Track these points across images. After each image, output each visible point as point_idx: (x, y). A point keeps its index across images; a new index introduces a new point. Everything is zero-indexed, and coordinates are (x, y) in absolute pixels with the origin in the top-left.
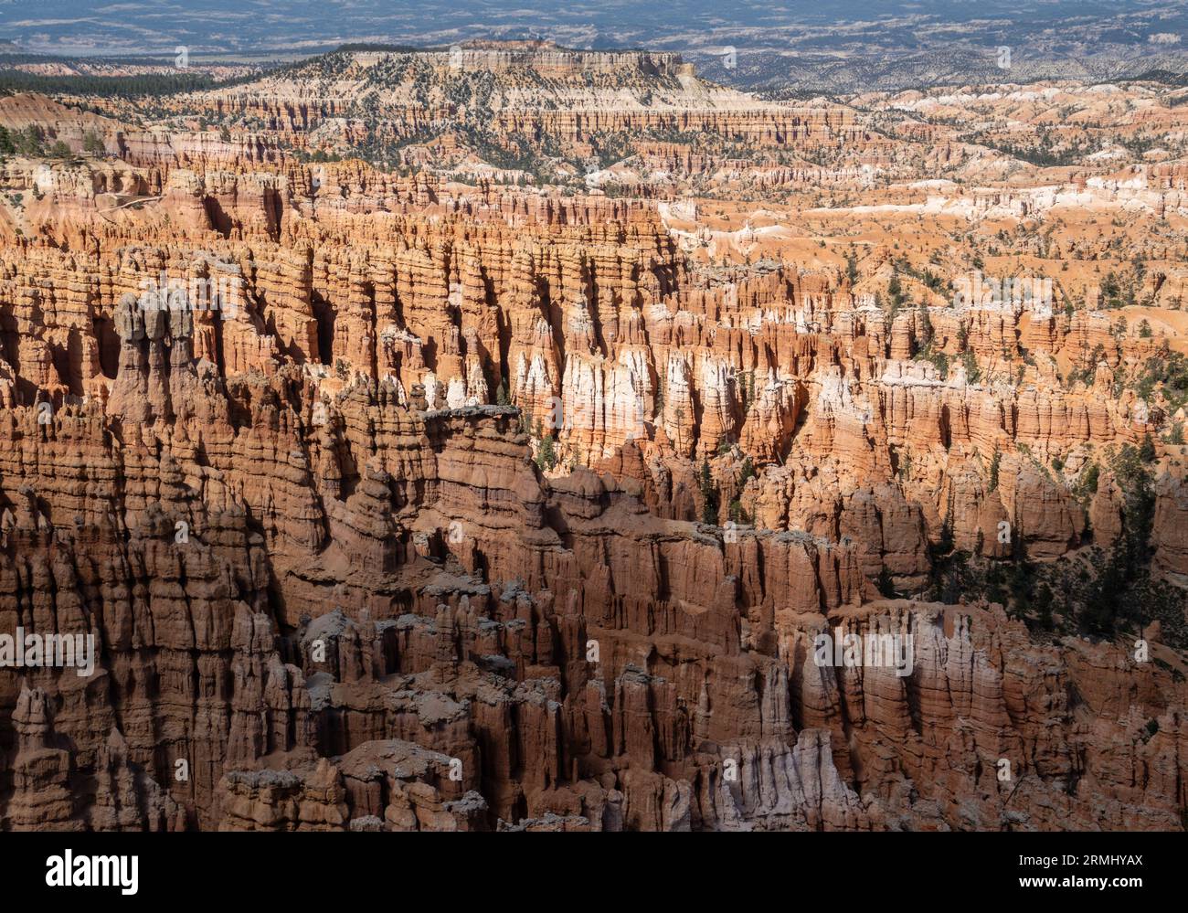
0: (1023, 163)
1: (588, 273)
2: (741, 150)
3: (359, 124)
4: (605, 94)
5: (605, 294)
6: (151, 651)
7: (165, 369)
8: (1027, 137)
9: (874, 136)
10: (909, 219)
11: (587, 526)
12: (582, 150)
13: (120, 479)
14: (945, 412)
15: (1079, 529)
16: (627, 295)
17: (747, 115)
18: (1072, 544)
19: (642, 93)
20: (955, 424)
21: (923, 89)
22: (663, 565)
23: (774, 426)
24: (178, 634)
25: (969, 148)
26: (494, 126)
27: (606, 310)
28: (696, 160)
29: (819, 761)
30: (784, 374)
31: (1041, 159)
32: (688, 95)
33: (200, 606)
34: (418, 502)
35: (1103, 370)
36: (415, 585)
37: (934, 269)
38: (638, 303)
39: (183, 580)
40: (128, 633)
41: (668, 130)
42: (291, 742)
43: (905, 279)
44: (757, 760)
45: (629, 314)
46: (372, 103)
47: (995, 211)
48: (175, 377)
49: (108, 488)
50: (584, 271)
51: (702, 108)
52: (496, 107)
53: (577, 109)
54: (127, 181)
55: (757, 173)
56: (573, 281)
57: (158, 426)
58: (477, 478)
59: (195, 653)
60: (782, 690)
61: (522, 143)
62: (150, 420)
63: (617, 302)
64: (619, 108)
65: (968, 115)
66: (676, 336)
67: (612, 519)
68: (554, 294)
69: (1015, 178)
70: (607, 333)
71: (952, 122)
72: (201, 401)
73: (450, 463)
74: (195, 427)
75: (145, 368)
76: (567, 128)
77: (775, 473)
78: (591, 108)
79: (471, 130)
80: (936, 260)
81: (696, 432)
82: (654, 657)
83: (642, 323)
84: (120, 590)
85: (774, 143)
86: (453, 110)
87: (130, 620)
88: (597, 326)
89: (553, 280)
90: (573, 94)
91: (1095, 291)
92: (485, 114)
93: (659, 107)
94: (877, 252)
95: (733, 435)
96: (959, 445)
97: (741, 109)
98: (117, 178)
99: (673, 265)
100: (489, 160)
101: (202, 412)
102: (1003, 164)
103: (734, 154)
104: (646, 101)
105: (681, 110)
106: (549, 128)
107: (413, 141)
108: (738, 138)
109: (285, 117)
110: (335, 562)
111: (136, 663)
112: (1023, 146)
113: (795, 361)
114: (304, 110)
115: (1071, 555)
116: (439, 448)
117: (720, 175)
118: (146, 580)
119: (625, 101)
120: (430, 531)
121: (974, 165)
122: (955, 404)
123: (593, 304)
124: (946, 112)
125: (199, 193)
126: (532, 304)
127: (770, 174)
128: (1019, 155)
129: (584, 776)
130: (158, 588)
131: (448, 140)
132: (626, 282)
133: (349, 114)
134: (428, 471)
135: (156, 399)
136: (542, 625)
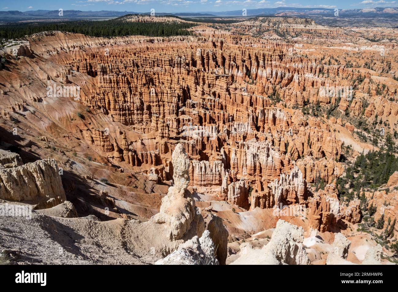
0: (369, 41)
1: (264, 56)
2: (320, 35)
3: (258, 28)
4: (299, 25)
5: (266, 59)
6: (163, 102)
7: (180, 67)
8: (371, 37)
9: (344, 35)
10: (339, 50)
11: (233, 92)
12: (293, 34)
13: (172, 81)
14: (314, 82)
15: (328, 101)
16: (269, 60)
17: (323, 30)
18: (327, 103)
19: (305, 25)
20: (315, 84)
21: (357, 27)
22: (243, 99)
23: (286, 81)
24: (166, 100)
25: (360, 38)
26: (279, 30)
27: (266, 62)
28: (312, 37)
29: (248, 126)
30: (291, 74)
31: (373, 41)
32: (313, 26)
33: (169, 97)
34: (213, 87)
35: (349, 78)
36: (205, 98)
37: (337, 59)
38: (271, 61)
39: (167, 94)
40: (161, 99)
41: (308, 32)
42: (173, 114)
43: (331, 60)
44: (239, 125)
45: (269, 62)
46: (261, 25)
47: (354, 49)
48: (182, 68)
49: (170, 82)
50: (263, 55)
51: (315, 28)
52: (280, 26)
53: (294, 27)
54: (203, 39)
55: (322, 40)
56: (262, 57)
57: (179, 75)
58: (220, 85)
59: (168, 103)
60: (252, 117)
61: (284, 33)
62: (178, 74)
63: (268, 60)
64: (301, 28)
65: (364, 32)
66: (276, 66)
67: (237, 92)
68: (259, 58)
69: (367, 44)
70: (266, 65)
71: (361, 33)
72: (184, 72)
73: (217, 82)
74: (183, 75)
75: (178, 67)
76: (291, 30)
77: (285, 88)
78: (296, 27)
79: (276, 30)
80: (338, 57)
81: (275, 81)
82: (237, 111)
83: (271, 64)
84: (160, 94)
85: (326, 35)
86: (273, 27)
87: (161, 98)
88: (264, 64)
89: (259, 56)
90: (293, 25)
91: (364, 64)
92: (278, 28)
93: (307, 28)
94: (329, 55)
95: (281, 82)
96: (315, 87)
97: (321, 29)
98: (202, 39)
99: (282, 55)
100: (278, 35)
101: (184, 73)
102: (366, 41)
103: (319, 36)
104: (305, 27)
105: (311, 28)
106: (288, 30)
107: (266, 31)
108: (320, 34)
109: (247, 27)
110: (197, 94)
111: (162, 103)
112: (370, 38)
113: (292, 72)
114: (250, 26)
115: (327, 105)
116: (216, 80)
117: (315, 40)
118: (163, 93)
119: (302, 26)
120: (213, 91)
121: (361, 41)
122: (315, 81)
123: (264, 60)
124: (360, 31)
125: (212, 41)
126: (255, 60)
127: (324, 40)
128: (369, 40)
129: (213, 123)
130: (165, 94)
131: (272, 31)
132: (270, 58)
133: (257, 27)
134: (214, 83)
135: (179, 71)
136: (220, 104)
